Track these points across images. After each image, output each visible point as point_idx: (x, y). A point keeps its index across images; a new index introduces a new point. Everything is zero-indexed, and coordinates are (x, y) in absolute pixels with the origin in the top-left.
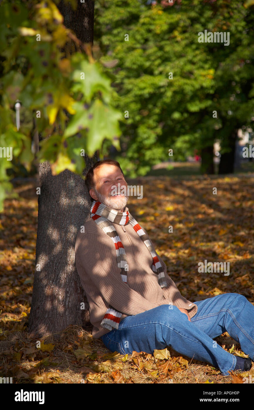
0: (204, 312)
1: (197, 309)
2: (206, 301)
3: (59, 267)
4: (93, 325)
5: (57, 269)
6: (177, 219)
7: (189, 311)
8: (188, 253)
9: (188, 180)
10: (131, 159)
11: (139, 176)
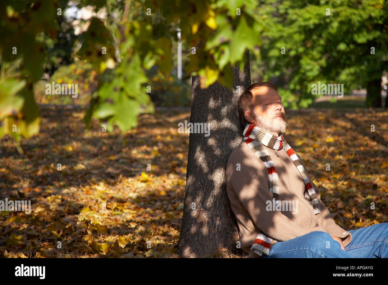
0: (358, 241)
1: (351, 238)
2: (361, 230)
3: (209, 190)
4: (243, 249)
5: (207, 192)
6: (337, 151)
7: (343, 239)
8: (347, 185)
9: (351, 113)
10: (293, 92)
11: (300, 108)
